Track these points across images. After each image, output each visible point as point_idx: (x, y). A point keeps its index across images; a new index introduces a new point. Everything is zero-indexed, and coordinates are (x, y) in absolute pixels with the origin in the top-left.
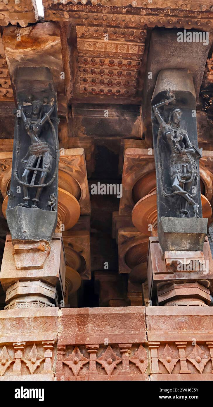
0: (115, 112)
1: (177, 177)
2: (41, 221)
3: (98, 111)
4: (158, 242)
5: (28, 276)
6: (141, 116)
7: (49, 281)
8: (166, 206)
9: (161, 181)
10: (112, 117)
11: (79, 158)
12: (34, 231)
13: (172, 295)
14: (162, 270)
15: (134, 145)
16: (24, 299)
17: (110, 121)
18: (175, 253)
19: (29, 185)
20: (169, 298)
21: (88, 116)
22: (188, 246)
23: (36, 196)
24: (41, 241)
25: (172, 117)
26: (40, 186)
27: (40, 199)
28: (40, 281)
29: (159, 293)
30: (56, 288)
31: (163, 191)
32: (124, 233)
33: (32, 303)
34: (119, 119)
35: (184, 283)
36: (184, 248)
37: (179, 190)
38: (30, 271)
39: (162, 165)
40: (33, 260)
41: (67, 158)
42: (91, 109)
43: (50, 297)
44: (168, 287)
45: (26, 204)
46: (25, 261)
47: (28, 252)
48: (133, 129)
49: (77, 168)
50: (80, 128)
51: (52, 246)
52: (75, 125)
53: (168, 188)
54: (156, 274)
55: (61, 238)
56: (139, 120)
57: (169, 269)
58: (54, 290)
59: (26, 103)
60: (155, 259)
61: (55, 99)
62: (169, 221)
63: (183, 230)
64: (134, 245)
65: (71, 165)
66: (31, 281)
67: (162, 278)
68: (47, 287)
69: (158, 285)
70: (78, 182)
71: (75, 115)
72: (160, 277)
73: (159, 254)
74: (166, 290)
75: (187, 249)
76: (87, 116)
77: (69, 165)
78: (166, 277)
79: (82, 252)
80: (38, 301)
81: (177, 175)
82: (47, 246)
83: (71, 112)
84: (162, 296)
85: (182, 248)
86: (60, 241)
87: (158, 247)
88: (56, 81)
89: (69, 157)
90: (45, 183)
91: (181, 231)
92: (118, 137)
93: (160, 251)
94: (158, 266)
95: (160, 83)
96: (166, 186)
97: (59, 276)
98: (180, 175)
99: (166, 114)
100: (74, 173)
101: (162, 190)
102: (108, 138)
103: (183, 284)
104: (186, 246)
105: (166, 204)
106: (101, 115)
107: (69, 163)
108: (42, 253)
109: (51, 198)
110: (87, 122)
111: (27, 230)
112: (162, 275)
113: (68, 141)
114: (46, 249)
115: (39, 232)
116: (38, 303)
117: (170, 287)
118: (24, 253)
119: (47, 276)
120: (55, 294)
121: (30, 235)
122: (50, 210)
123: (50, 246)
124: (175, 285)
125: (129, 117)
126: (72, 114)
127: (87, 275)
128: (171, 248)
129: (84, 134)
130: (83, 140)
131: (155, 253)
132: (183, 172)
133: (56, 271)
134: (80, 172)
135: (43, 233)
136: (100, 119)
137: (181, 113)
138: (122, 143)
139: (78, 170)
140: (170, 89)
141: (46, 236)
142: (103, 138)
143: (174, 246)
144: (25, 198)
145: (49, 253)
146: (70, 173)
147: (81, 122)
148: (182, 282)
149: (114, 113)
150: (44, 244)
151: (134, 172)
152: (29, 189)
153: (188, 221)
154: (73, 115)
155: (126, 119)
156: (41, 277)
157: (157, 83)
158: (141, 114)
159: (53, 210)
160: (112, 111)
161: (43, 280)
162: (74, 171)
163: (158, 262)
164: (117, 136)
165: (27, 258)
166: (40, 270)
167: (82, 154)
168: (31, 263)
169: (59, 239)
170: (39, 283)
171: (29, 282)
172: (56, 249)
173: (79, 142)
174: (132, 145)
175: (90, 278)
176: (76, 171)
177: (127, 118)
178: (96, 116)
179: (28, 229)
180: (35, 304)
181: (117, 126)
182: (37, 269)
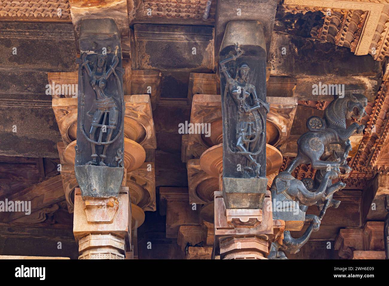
0: (183, 35)
1: (241, 137)
2: (109, 178)
3: (165, 34)
4: (222, 197)
5: (99, 230)
6: (213, 40)
7: (118, 234)
8: (231, 162)
9: (227, 137)
10: (181, 40)
11: (145, 106)
12: (103, 189)
13: (232, 248)
14: (224, 225)
15: (204, 80)
16: (97, 251)
17: (178, 46)
18: (236, 211)
19: (97, 142)
20: (229, 250)
21: (153, 39)
22: (248, 205)
23: (104, 153)
24: (111, 197)
25: (239, 72)
26: (107, 143)
27: (106, 155)
28: (110, 234)
29: (221, 245)
30: (124, 239)
31: (228, 148)
32: (194, 166)
33: (105, 255)
34: (189, 43)
35: (243, 237)
36: (245, 206)
37: (243, 150)
38: (100, 226)
39: (229, 120)
40: (103, 215)
41: (132, 105)
42: (157, 32)
43: (120, 248)
44: (229, 241)
45: (94, 162)
46: (96, 216)
47: (99, 208)
48: (204, 57)
49: (143, 113)
50: (144, 57)
51: (119, 200)
52: (138, 51)
53: (234, 144)
54: (217, 229)
55: (128, 192)
56: (212, 44)
57: (231, 224)
58: (123, 242)
59: (89, 51)
60: (218, 214)
61: (119, 47)
62: (231, 182)
63: (243, 190)
64: (206, 178)
65: (136, 111)
66: (101, 234)
67: (223, 233)
68: (117, 240)
69: (220, 238)
70: (143, 125)
71: (138, 38)
72: (222, 232)
73: (223, 209)
74: (227, 243)
75: (248, 207)
76: (151, 39)
77: (134, 111)
78: (227, 232)
79: (146, 185)
80: (110, 253)
81: (241, 134)
82: (115, 201)
83: (134, 35)
84: (223, 248)
85: (243, 206)
86: (128, 195)
87: (222, 202)
88: (121, 27)
89: (135, 105)
90: (111, 139)
91: (242, 191)
92: (187, 69)
93: (224, 206)
94: (220, 221)
95: (228, 36)
96: (232, 142)
97: (128, 231)
98: (244, 134)
99: (235, 64)
100: (139, 118)
101: (228, 146)
102: (175, 70)
103: (243, 239)
104: (247, 205)
105: (231, 161)
106: (168, 37)
107: (133, 109)
108: (112, 208)
109: (118, 154)
110: (152, 48)
111: (96, 187)
112: (224, 230)
113: (131, 76)
114: (115, 204)
115: (108, 190)
116: (110, 254)
117: (231, 241)
118: (95, 208)
119: (117, 230)
120: (124, 245)
121: (100, 193)
122: (118, 166)
123: (118, 201)
124: (235, 239)
125: (200, 40)
126: (134, 37)
127: (152, 206)
128: (232, 206)
129: (149, 64)
130: (148, 74)
131: (219, 209)
132: (248, 131)
133: (125, 226)
134: (146, 116)
135: (112, 190)
136: (167, 42)
137: (248, 70)
138: (190, 78)
139: (143, 114)
140: (237, 43)
141: (114, 193)
142: (170, 70)
143: (236, 204)
144: (93, 155)
145: (118, 208)
146: (136, 118)
147: (145, 47)
148: (242, 236)
149: (183, 37)
150: (112, 200)
151: (203, 117)
152: (97, 146)
153: (249, 181)
154: (136, 38)
155: (197, 43)
156: (112, 231)
157: (226, 35)
158: (214, 38)
159: (121, 166)
160: (180, 34)
161: (113, 234)
162: (139, 116)
163: (221, 218)
164: (186, 67)
165: (98, 213)
166: (110, 225)
167: (147, 102)
168: (102, 218)
169: (127, 193)
170: (109, 236)
171: (100, 235)
172: (124, 204)
173: (143, 76)
174: (202, 80)
175: (155, 209)
176: (141, 116)
177: (197, 41)
178: (163, 39)
179: (98, 186)
180: (107, 256)
181: (186, 54)
182: (107, 223)
